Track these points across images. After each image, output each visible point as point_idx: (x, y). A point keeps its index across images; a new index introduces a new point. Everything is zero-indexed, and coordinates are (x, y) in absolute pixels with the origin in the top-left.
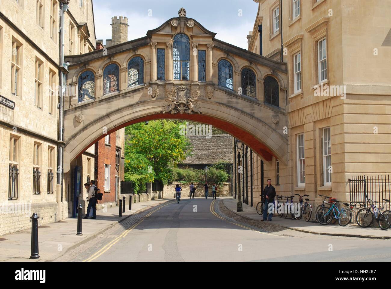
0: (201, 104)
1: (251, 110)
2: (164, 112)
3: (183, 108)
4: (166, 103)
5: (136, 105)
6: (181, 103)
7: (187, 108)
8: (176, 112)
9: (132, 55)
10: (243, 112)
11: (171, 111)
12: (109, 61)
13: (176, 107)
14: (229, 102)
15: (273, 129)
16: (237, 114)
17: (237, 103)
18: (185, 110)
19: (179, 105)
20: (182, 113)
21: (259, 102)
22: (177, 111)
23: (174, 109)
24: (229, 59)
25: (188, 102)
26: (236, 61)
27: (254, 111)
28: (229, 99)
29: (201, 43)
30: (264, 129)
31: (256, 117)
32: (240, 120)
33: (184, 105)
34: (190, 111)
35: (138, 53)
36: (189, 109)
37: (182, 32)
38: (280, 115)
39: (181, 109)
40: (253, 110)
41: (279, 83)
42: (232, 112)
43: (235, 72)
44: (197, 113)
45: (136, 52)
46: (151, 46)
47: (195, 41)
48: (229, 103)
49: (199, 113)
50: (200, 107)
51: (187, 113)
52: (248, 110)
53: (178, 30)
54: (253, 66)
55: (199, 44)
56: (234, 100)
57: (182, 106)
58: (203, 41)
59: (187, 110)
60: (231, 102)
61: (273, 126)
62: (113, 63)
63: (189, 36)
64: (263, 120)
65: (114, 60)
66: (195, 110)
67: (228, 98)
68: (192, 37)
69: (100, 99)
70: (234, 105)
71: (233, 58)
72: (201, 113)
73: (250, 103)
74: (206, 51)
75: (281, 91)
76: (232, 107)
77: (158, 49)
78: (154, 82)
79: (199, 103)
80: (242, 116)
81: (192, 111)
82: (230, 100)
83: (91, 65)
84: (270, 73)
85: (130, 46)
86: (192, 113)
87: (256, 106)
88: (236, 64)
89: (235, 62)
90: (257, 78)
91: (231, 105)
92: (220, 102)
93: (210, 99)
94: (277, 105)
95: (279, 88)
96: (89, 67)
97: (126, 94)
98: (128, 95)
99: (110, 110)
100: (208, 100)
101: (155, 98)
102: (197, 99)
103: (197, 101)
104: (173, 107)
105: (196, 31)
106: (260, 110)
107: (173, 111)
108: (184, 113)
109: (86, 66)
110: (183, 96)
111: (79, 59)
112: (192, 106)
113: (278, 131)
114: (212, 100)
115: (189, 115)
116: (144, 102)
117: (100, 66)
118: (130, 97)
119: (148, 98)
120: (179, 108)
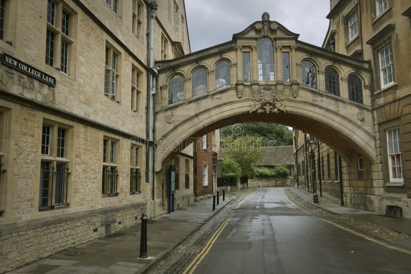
0: (287, 103)
1: (336, 108)
2: (251, 112)
3: (269, 108)
4: (252, 103)
6: (267, 103)
7: (273, 107)
8: (263, 111)
9: (219, 58)
10: (328, 110)
11: (257, 110)
12: (197, 65)
13: (262, 106)
14: (314, 100)
15: (359, 126)
16: (322, 112)
17: (322, 101)
18: (271, 109)
19: (265, 104)
20: (268, 112)
21: (344, 100)
23: (260, 108)
24: (312, 60)
25: (274, 102)
26: (319, 61)
27: (339, 109)
29: (284, 45)
30: (350, 126)
31: (341, 114)
32: (325, 118)
33: (270, 104)
34: (276, 110)
35: (225, 57)
36: (275, 108)
37: (266, 35)
38: (365, 111)
40: (338, 107)
41: (363, 81)
42: (317, 110)
43: (319, 72)
44: (283, 112)
45: (223, 55)
46: (236, 49)
47: (279, 43)
48: (313, 102)
49: (285, 112)
51: (273, 112)
52: (333, 108)
53: (262, 34)
54: (336, 65)
55: (282, 46)
56: (319, 98)
57: (268, 105)
58: (286, 43)
59: (273, 109)
60: (316, 100)
61: (359, 123)
62: (201, 66)
63: (273, 39)
64: (348, 117)
65: (202, 64)
66: (282, 109)
67: (312, 96)
68: (276, 39)
69: (189, 100)
70: (320, 104)
71: (316, 58)
72: (286, 111)
73: (335, 101)
74: (290, 53)
75: (365, 88)
76: (316, 106)
77: (243, 52)
78: (240, 82)
79: (285, 102)
80: (328, 113)
81: (279, 110)
82: (315, 98)
83: (181, 69)
84: (353, 72)
85: (216, 50)
86: (278, 112)
87: (341, 104)
88: (320, 64)
89: (318, 63)
90: (340, 76)
91: (316, 103)
92: (306, 101)
93: (295, 98)
94: (362, 102)
95: (363, 85)
96: (178, 71)
97: (214, 95)
98: (215, 97)
99: (198, 111)
100: (293, 99)
101: (242, 99)
102: (282, 98)
103: (282, 100)
104: (259, 106)
105: (279, 34)
106: (345, 107)
107: (260, 111)
108: (270, 112)
109: (176, 70)
110: (269, 96)
111: (168, 63)
112: (278, 105)
113: (364, 127)
114: (297, 99)
115: (275, 113)
116: (231, 103)
117: (189, 70)
118: (217, 98)
119: (235, 98)
120: (265, 107)
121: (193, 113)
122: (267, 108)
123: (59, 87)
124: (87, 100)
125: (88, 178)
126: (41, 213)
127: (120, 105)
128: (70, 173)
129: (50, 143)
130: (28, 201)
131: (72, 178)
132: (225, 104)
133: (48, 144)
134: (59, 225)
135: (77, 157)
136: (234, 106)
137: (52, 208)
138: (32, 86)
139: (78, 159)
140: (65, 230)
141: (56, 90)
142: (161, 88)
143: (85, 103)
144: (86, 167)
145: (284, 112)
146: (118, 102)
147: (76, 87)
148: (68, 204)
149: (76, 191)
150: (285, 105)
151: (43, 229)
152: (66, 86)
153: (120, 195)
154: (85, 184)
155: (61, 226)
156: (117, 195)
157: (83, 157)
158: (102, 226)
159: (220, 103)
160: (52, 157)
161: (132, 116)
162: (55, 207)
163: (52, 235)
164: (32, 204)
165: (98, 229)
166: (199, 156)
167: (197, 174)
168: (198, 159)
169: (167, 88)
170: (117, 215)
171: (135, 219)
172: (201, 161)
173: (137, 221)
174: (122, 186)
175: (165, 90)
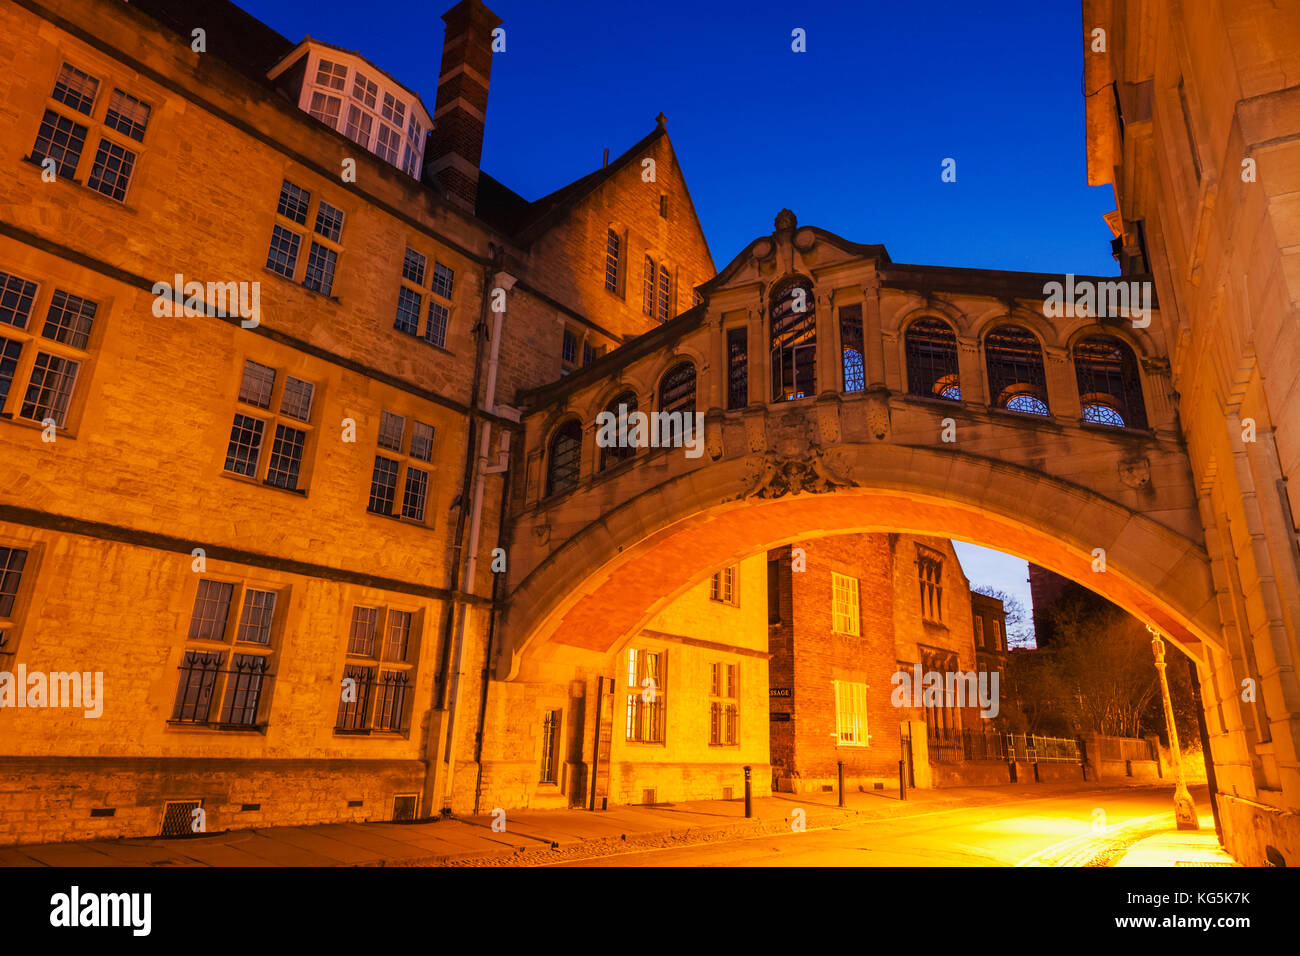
0: (853, 456)
1: (1029, 454)
2: (747, 497)
3: (797, 478)
5: (671, 486)
7: (808, 476)
8: (779, 490)
9: (664, 359)
11: (762, 489)
12: (611, 386)
15: (1128, 509)
17: (978, 437)
18: (802, 481)
19: (785, 469)
21: (1060, 423)
22: (781, 489)
23: (770, 483)
25: (811, 458)
26: (958, 310)
27: (1043, 456)
29: (841, 284)
30: (1091, 508)
31: (1054, 474)
32: (988, 492)
33: (799, 467)
34: (817, 484)
35: (681, 352)
36: (815, 477)
37: (789, 270)
38: (1151, 455)
39: (794, 481)
40: (1036, 452)
41: (1137, 350)
42: (958, 468)
43: (961, 344)
44: (841, 487)
45: (674, 348)
46: (709, 326)
47: (826, 283)
49: (851, 487)
51: (811, 489)
52: (1018, 455)
54: (1022, 312)
55: (835, 292)
56: (966, 430)
57: (793, 471)
58: (845, 276)
59: (809, 481)
61: (1131, 498)
62: (623, 388)
64: (1082, 482)
65: (623, 382)
69: (588, 480)
70: (967, 446)
71: (950, 304)
72: (854, 484)
73: (1023, 432)
75: (1146, 370)
77: (727, 330)
79: (845, 454)
80: (998, 476)
83: (573, 403)
85: (661, 338)
87: (1049, 438)
88: (963, 319)
89: (957, 315)
90: (1043, 346)
91: (954, 447)
93: (880, 437)
95: (1139, 363)
96: (569, 410)
97: (647, 460)
98: (653, 463)
99: (609, 508)
100: (873, 442)
102: (839, 444)
103: (840, 450)
104: (766, 476)
105: (828, 256)
106: (1067, 449)
107: (769, 491)
109: (563, 407)
113: (1154, 515)
114: (887, 440)
116: (690, 475)
117: (592, 403)
118: (658, 467)
119: (704, 462)
120: (784, 478)
121: (595, 514)
122: (790, 479)
127: (307, 497)
128: (11, 655)
132: (672, 480)
135: (49, 617)
136: (699, 483)
139: (53, 623)
142: (529, 456)
143: (113, 490)
146: (301, 491)
150: (848, 463)
153: (270, 730)
157: (78, 619)
158: (144, 804)
159: (663, 480)
161: (372, 526)
165: (119, 813)
166: (809, 652)
167: (797, 707)
168: (805, 660)
169: (542, 457)
170: (237, 783)
171: (345, 804)
172: (822, 668)
173: (359, 815)
174: (287, 709)
175: (538, 461)
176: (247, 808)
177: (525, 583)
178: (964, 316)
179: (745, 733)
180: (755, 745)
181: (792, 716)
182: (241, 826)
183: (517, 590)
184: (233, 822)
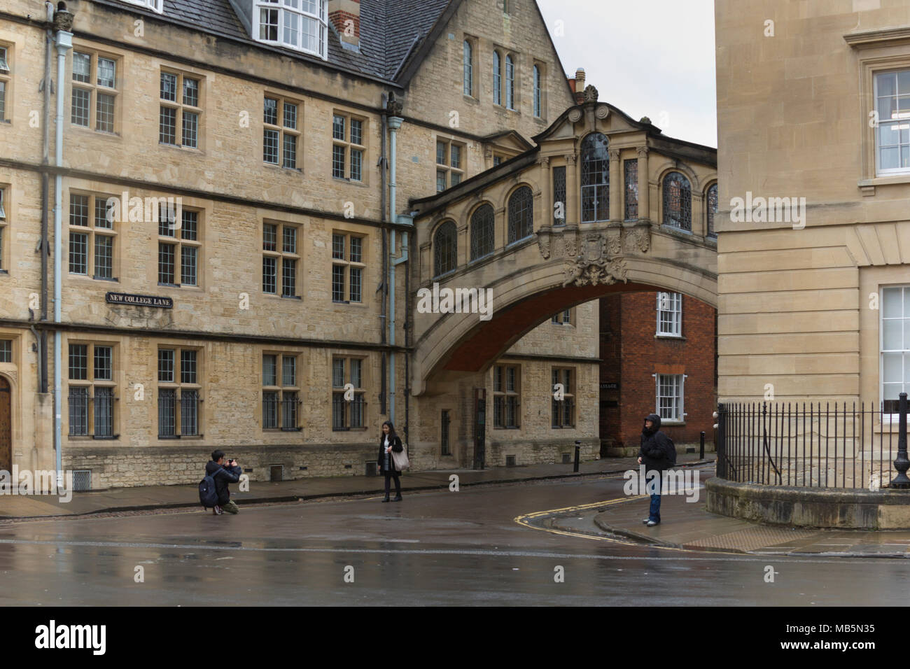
0: (629, 263)
2: (564, 285)
3: (596, 275)
4: (566, 267)
5: (518, 275)
6: (591, 265)
7: (603, 274)
8: (585, 282)
9: (510, 187)
11: (575, 280)
13: (582, 272)
14: (681, 255)
16: (695, 278)
17: (696, 256)
18: (599, 277)
19: (589, 268)
20: (595, 284)
22: (587, 281)
23: (579, 277)
25: (603, 263)
26: (693, 172)
28: (680, 249)
29: (625, 146)
32: (701, 290)
33: (597, 268)
34: (607, 279)
35: (522, 181)
36: (607, 275)
37: (593, 130)
39: (594, 276)
42: (686, 275)
43: (693, 194)
44: (621, 281)
45: (518, 178)
46: (539, 165)
47: (615, 144)
48: (680, 258)
49: (626, 282)
50: (627, 270)
51: (604, 283)
55: (621, 150)
56: (692, 251)
57: (594, 270)
58: (627, 142)
59: (603, 277)
60: (685, 254)
62: (484, 203)
63: (607, 136)
65: (484, 199)
66: (619, 276)
67: (678, 247)
68: (610, 136)
69: (464, 268)
70: (691, 261)
71: (688, 167)
72: (628, 280)
74: (639, 160)
76: (684, 266)
77: (553, 168)
78: (545, 230)
79: (625, 262)
80: (706, 281)
81: (613, 278)
82: (683, 251)
83: (450, 212)
85: (508, 169)
86: (612, 282)
88: (695, 179)
89: (692, 176)
91: (685, 261)
92: (664, 256)
93: (645, 252)
96: (447, 216)
97: (502, 255)
98: (506, 258)
100: (641, 254)
101: (550, 259)
102: (621, 255)
103: (621, 259)
104: (577, 273)
105: (618, 125)
107: (579, 282)
108: (599, 282)
109: (443, 214)
110: (595, 252)
111: (432, 203)
112: (611, 269)
114: (648, 254)
115: (607, 285)
116: (529, 269)
117: (464, 212)
118: (509, 261)
119: (539, 260)
120: (588, 274)
122: (592, 275)
123: (179, 307)
124: (226, 310)
125: (234, 406)
126: (160, 441)
127: (303, 301)
128: (202, 401)
129: (173, 368)
130: (144, 428)
131: (206, 406)
132: (520, 272)
133: (171, 369)
134: (184, 456)
135: (212, 382)
136: (536, 275)
137: (179, 437)
138: (141, 315)
139: (214, 384)
140: (195, 463)
141: (175, 311)
142: (421, 249)
143: (223, 315)
144: (229, 393)
145: (623, 281)
146: (299, 298)
147: (207, 298)
148: (202, 436)
149: (213, 421)
150: (626, 268)
151: (163, 457)
152: (189, 302)
153: (304, 430)
154: (228, 414)
155: (188, 458)
156: (300, 429)
157: (222, 381)
158: (262, 466)
159: (514, 271)
160: (176, 384)
161: (336, 311)
162: (182, 437)
163: (175, 464)
164: (149, 431)
165: (254, 470)
166: (635, 354)
167: (623, 397)
168: (630, 361)
169: (430, 248)
170: (296, 456)
171: (343, 467)
172: (645, 366)
173: (350, 472)
174: (310, 419)
175: (428, 251)
176: (302, 468)
177: (426, 335)
178: (696, 176)
179: (580, 417)
180: (587, 425)
181: (618, 403)
182: (300, 477)
183: (421, 340)
184: (298, 475)
